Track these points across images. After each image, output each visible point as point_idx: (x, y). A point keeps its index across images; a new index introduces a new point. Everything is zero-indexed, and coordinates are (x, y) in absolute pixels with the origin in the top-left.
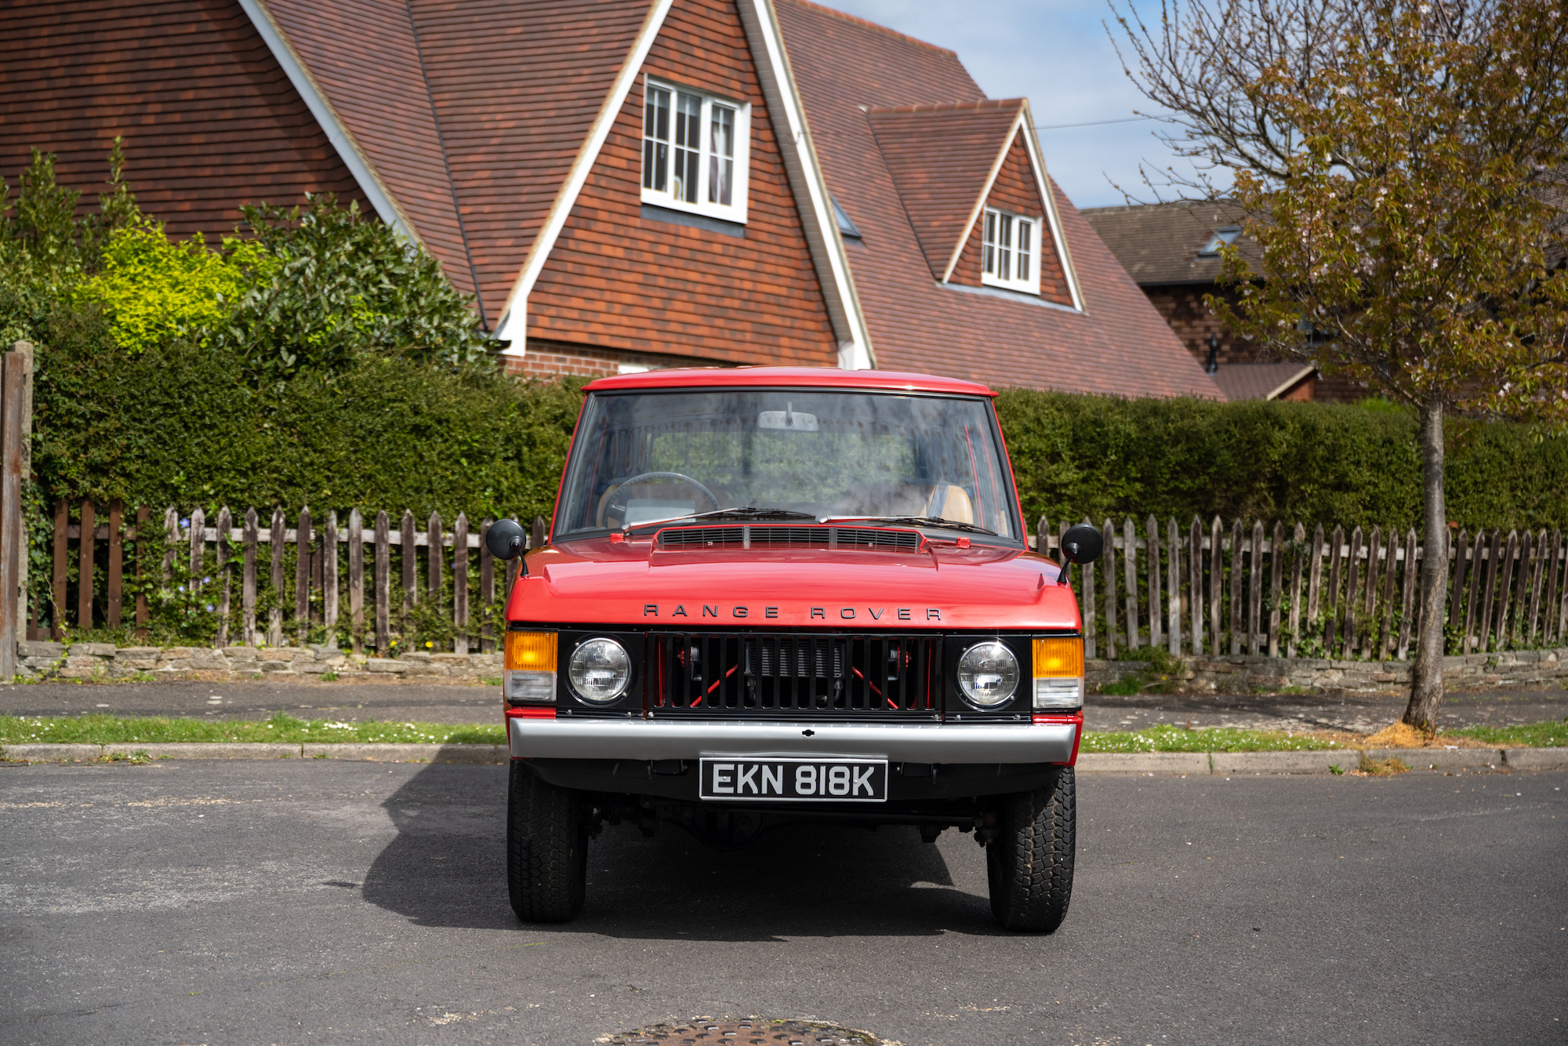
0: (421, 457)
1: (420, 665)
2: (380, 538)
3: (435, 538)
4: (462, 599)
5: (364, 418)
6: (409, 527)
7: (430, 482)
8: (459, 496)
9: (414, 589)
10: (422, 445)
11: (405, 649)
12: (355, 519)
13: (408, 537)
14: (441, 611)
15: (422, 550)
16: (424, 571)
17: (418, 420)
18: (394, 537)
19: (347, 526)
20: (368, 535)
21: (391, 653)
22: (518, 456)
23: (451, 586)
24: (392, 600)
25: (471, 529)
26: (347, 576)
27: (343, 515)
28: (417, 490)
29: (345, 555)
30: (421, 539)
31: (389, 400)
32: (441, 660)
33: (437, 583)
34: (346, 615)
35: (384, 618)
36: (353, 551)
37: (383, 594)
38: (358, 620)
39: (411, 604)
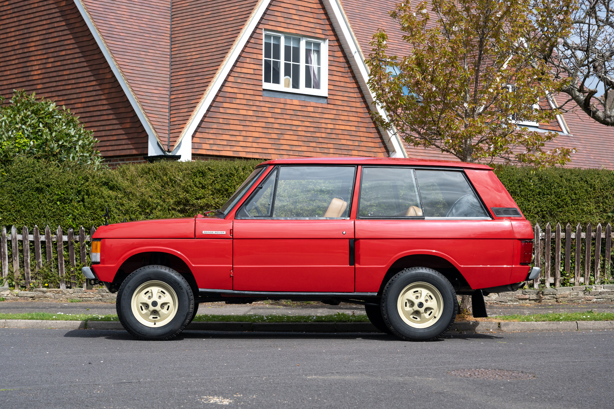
0: (41, 202)
1: (41, 294)
2: (25, 238)
3: (48, 237)
4: (61, 264)
5: (15, 185)
6: (37, 233)
7: (44, 213)
8: (57, 219)
9: (41, 260)
10: (41, 196)
11: (38, 287)
12: (13, 230)
13: (36, 237)
14: (53, 270)
15: (43, 243)
16: (44, 253)
17: (38, 185)
18: (31, 237)
19: (10, 233)
20: (20, 237)
21: (31, 289)
22: (83, 200)
23: (56, 259)
24: (31, 265)
25: (64, 233)
26: (11, 255)
27: (9, 228)
28: (39, 217)
29: (10, 246)
30: (43, 238)
31: (26, 177)
32: (50, 291)
33: (50, 258)
34: (11, 272)
35: (28, 273)
36: (13, 244)
37: (27, 263)
38: (17, 274)
39: (39, 267)
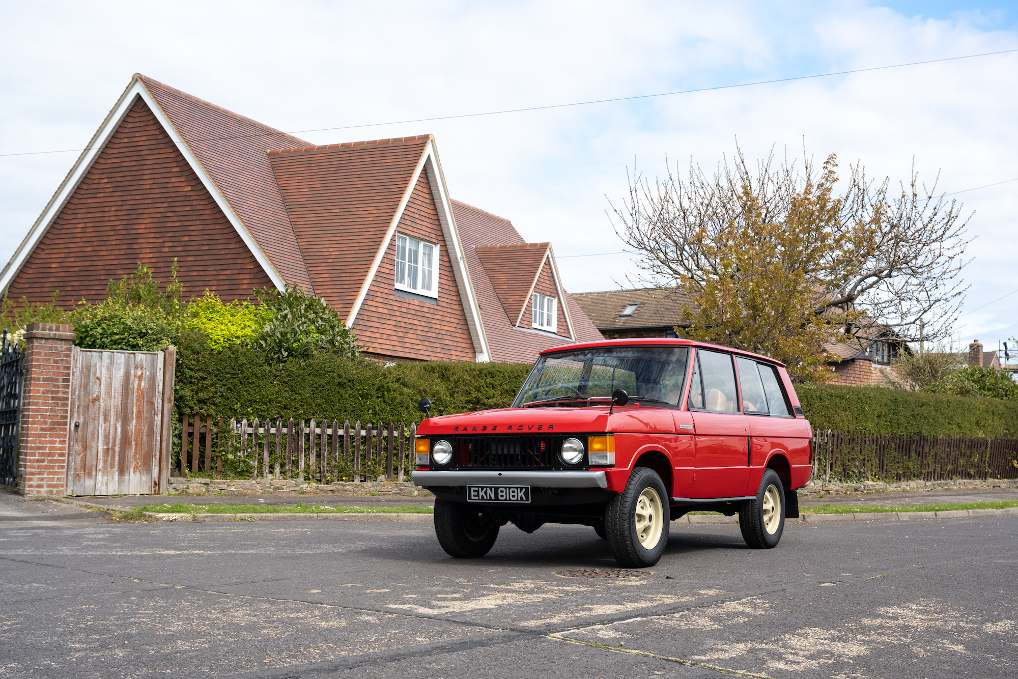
0: (342, 396)
1: (340, 487)
2: (324, 432)
3: (347, 432)
4: (358, 458)
5: (316, 379)
6: (336, 427)
7: (345, 407)
8: (357, 414)
9: (337, 454)
10: (342, 391)
11: (333, 481)
12: (313, 423)
13: (335, 431)
14: (349, 464)
15: (341, 437)
16: (341, 446)
17: (340, 380)
18: (329, 431)
19: (309, 427)
20: (318, 431)
21: (327, 483)
22: (383, 395)
23: (353, 453)
24: (328, 459)
25: (362, 428)
26: (308, 449)
27: (307, 422)
28: (340, 411)
29: (308, 439)
30: (341, 432)
31: (328, 372)
32: (350, 485)
33: (347, 451)
34: (308, 466)
35: (324, 467)
36: (311, 438)
37: (324, 457)
38: (313, 468)
39: (336, 461)
